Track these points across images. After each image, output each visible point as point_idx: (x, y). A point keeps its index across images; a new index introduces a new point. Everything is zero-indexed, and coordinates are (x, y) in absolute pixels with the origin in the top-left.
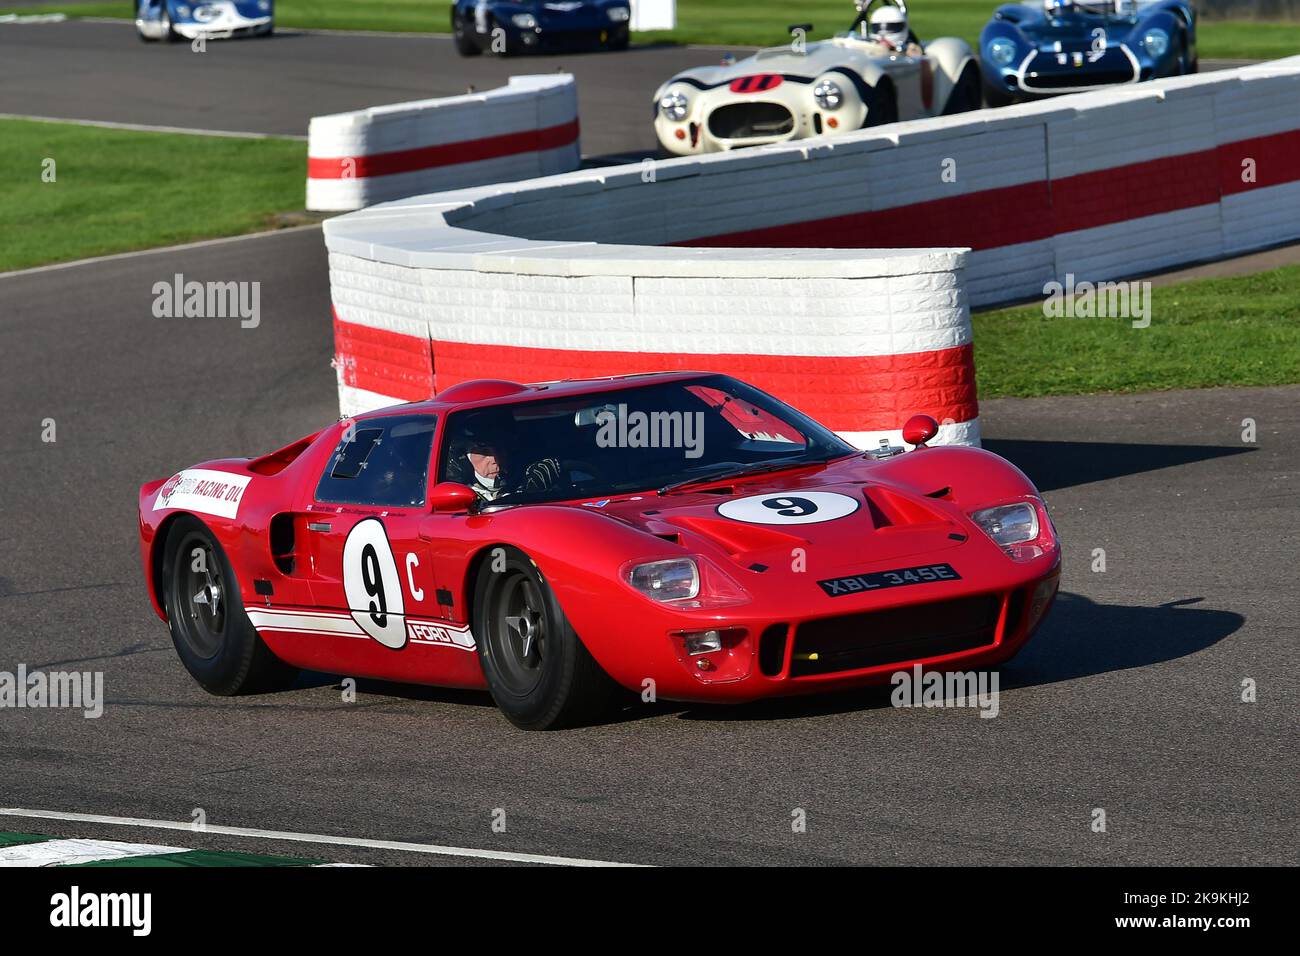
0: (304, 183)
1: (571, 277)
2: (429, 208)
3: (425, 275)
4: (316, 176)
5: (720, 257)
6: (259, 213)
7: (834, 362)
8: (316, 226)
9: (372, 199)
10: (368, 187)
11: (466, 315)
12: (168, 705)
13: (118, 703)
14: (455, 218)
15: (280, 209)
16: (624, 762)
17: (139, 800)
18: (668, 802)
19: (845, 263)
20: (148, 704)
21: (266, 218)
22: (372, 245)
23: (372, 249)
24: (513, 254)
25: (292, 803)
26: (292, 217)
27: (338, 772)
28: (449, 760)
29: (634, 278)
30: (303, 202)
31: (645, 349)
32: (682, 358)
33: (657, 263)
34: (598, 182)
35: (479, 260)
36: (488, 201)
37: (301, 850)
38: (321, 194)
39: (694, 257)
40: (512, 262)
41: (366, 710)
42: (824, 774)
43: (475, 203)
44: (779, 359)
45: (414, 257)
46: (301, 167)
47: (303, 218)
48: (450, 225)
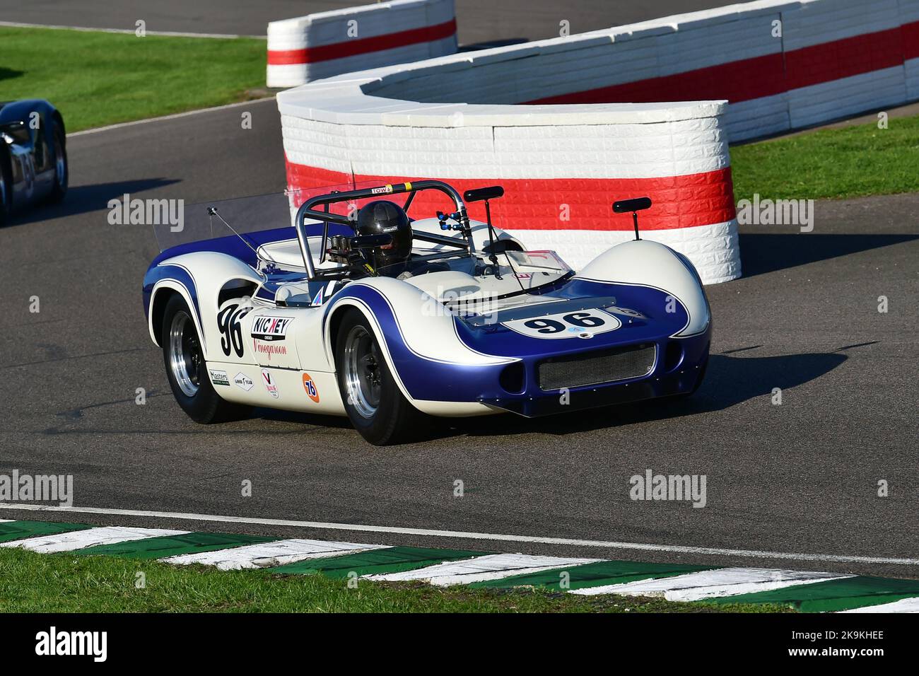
0: (265, 68)
1: (449, 128)
2: (350, 83)
3: (348, 129)
4: (273, 63)
5: (553, 111)
6: (234, 90)
7: (634, 182)
8: (273, 98)
9: (312, 77)
10: (310, 70)
11: (377, 156)
12: (174, 433)
13: (139, 432)
14: (369, 89)
15: (248, 87)
16: (493, 465)
17: (155, 499)
18: (523, 491)
19: (639, 113)
20: (160, 432)
21: (239, 94)
22: (310, 110)
23: (311, 112)
24: (408, 113)
25: (261, 498)
26: (257, 92)
27: (293, 476)
28: (370, 465)
29: (493, 127)
30: (265, 82)
31: (502, 177)
32: (528, 182)
33: (509, 116)
34: (468, 62)
35: (386, 118)
36: (391, 76)
37: (267, 530)
38: (277, 75)
39: (534, 112)
40: (408, 119)
41: (313, 433)
42: (632, 469)
43: (383, 78)
44: (596, 181)
45: (340, 116)
46: (263, 57)
47: (265, 93)
48: (365, 94)
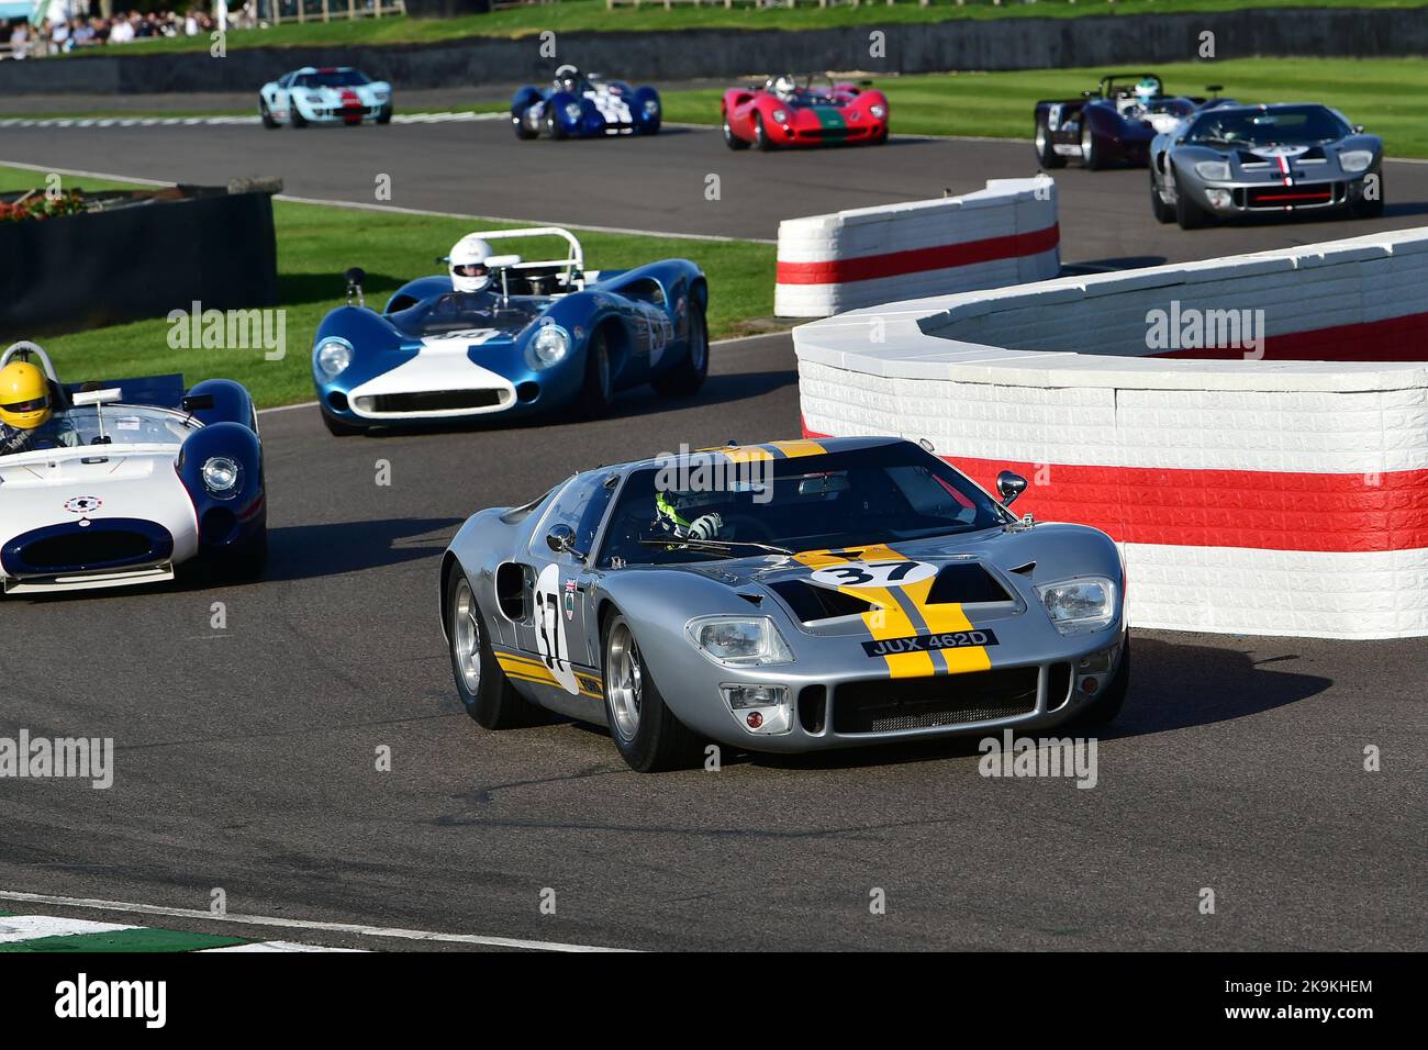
0: (773, 288)
1: (1050, 388)
2: (898, 318)
3: (898, 385)
4: (783, 282)
5: (1206, 369)
6: (725, 319)
7: (1323, 479)
8: (787, 333)
9: (843, 306)
10: (838, 292)
11: (941, 426)
12: (627, 830)
13: (576, 826)
14: (930, 326)
15: (747, 315)
16: (1103, 894)
17: (597, 928)
18: (1149, 936)
19: (1335, 377)
20: (607, 828)
21: (732, 324)
22: (843, 353)
23: (843, 358)
24: (988, 364)
25: (755, 932)
26: (759, 323)
27: (804, 901)
28: (920, 888)
29: (1116, 389)
30: (772, 308)
31: (1127, 464)
32: (1165, 474)
33: (1141, 374)
34: (1079, 289)
35: (955, 370)
36: (964, 307)
38: (791, 299)
39: (1179, 369)
40: (988, 374)
41: (834, 837)
42: (1311, 909)
43: (951, 311)
44: (1267, 475)
45: (887, 366)
46: (770, 272)
47: (772, 325)
48: (925, 333)
